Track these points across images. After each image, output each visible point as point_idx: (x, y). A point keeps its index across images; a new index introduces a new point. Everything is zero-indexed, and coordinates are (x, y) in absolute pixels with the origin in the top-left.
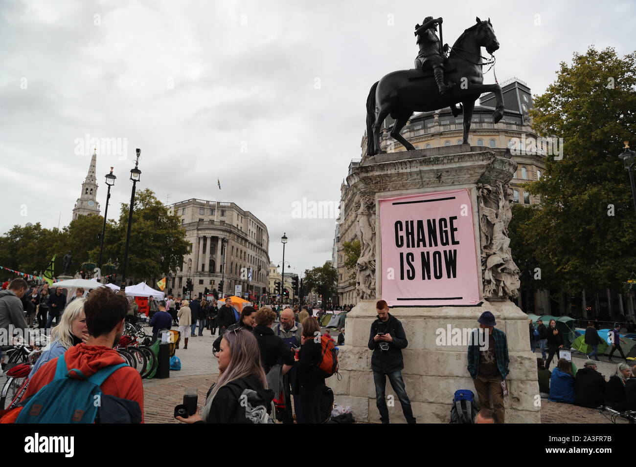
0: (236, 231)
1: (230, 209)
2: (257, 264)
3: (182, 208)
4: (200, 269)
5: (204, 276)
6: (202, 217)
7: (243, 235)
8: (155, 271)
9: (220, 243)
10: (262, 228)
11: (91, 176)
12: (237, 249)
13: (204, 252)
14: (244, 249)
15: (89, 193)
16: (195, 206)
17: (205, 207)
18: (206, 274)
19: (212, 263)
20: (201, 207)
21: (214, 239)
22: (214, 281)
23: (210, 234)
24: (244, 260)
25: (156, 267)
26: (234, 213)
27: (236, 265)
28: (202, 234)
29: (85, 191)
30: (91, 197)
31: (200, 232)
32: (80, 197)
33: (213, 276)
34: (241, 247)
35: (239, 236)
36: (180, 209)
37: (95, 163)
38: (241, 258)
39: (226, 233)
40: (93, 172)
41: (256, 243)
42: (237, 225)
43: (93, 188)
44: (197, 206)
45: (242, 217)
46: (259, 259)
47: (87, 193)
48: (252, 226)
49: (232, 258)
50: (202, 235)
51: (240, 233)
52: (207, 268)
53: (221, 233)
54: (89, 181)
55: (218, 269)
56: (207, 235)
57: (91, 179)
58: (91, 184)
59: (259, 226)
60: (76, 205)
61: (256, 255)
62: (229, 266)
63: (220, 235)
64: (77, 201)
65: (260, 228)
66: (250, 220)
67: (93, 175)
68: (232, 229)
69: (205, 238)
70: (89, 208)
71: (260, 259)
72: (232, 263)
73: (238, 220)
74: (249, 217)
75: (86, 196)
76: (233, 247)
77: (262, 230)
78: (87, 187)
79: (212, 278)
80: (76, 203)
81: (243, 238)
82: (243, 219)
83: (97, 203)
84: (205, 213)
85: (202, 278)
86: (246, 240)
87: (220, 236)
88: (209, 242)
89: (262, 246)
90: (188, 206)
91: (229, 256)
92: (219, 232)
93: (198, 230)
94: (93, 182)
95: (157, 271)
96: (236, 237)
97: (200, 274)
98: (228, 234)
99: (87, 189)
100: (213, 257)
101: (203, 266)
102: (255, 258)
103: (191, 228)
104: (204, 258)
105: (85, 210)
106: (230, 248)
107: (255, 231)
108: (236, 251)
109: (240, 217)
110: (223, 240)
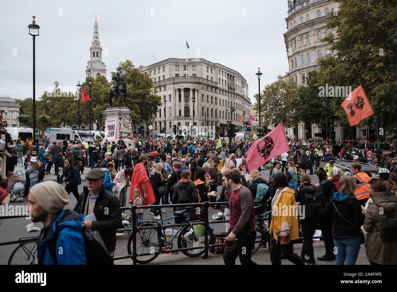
0: (205, 82)
1: (199, 64)
2: (230, 106)
3: (162, 66)
4: (178, 114)
5: (181, 119)
6: (177, 73)
7: (213, 84)
8: (136, 120)
9: (191, 93)
10: (233, 75)
11: (96, 41)
12: (208, 96)
13: (180, 101)
14: (214, 95)
15: (96, 56)
16: (171, 64)
17: (179, 64)
18: (182, 118)
19: (187, 110)
20: (176, 64)
21: (187, 90)
22: (189, 123)
23: (183, 86)
24: (216, 104)
25: (137, 117)
26: (203, 66)
27: (208, 109)
28: (177, 86)
29: (92, 55)
30: (98, 59)
31: (175, 85)
32: (89, 60)
33: (188, 119)
34: (211, 94)
35: (208, 86)
36: (161, 67)
37: (97, 30)
38: (212, 103)
39: (195, 85)
40: (97, 38)
41: (228, 89)
42: (208, 76)
43: (98, 51)
44: (173, 64)
45: (212, 69)
46: (231, 102)
47: (94, 56)
48: (223, 75)
49: (203, 104)
50: (177, 88)
51: (209, 83)
52: (183, 114)
53: (192, 85)
54: (95, 46)
55: (191, 113)
56: (181, 88)
57: (96, 44)
58: (97, 48)
59: (230, 74)
60: (87, 67)
61: (229, 99)
62: (200, 110)
63: (191, 86)
64: (88, 64)
65: (231, 75)
66: (220, 70)
67: (97, 40)
68: (201, 81)
69: (180, 90)
70: (97, 68)
71: (233, 102)
72: (203, 108)
73: (207, 71)
74: (218, 68)
75: (94, 59)
76: (203, 95)
77: (234, 76)
78: (94, 50)
79: (187, 121)
80: (87, 65)
81: (212, 87)
82: (213, 70)
83: (103, 64)
84: (180, 69)
85: (179, 121)
86: (216, 88)
87: (191, 88)
88: (182, 93)
89: (234, 91)
90: (166, 65)
91: (200, 103)
92: (190, 85)
93: (174, 84)
94: (97, 46)
95: (138, 119)
96: (205, 87)
97: (178, 118)
98: (198, 85)
99: (94, 53)
100: (187, 105)
101: (180, 111)
102: (227, 102)
103: (169, 82)
104: (180, 106)
105: (95, 71)
106: (200, 96)
107: (225, 78)
108: (206, 98)
109: (210, 70)
110: (194, 90)
